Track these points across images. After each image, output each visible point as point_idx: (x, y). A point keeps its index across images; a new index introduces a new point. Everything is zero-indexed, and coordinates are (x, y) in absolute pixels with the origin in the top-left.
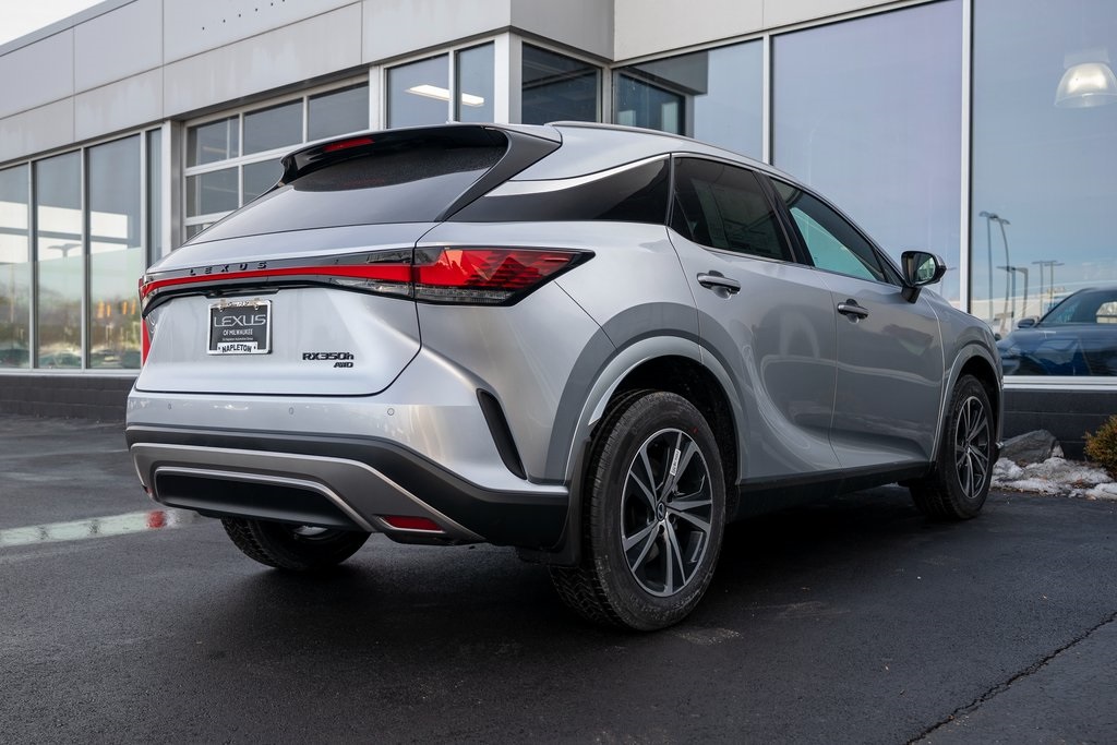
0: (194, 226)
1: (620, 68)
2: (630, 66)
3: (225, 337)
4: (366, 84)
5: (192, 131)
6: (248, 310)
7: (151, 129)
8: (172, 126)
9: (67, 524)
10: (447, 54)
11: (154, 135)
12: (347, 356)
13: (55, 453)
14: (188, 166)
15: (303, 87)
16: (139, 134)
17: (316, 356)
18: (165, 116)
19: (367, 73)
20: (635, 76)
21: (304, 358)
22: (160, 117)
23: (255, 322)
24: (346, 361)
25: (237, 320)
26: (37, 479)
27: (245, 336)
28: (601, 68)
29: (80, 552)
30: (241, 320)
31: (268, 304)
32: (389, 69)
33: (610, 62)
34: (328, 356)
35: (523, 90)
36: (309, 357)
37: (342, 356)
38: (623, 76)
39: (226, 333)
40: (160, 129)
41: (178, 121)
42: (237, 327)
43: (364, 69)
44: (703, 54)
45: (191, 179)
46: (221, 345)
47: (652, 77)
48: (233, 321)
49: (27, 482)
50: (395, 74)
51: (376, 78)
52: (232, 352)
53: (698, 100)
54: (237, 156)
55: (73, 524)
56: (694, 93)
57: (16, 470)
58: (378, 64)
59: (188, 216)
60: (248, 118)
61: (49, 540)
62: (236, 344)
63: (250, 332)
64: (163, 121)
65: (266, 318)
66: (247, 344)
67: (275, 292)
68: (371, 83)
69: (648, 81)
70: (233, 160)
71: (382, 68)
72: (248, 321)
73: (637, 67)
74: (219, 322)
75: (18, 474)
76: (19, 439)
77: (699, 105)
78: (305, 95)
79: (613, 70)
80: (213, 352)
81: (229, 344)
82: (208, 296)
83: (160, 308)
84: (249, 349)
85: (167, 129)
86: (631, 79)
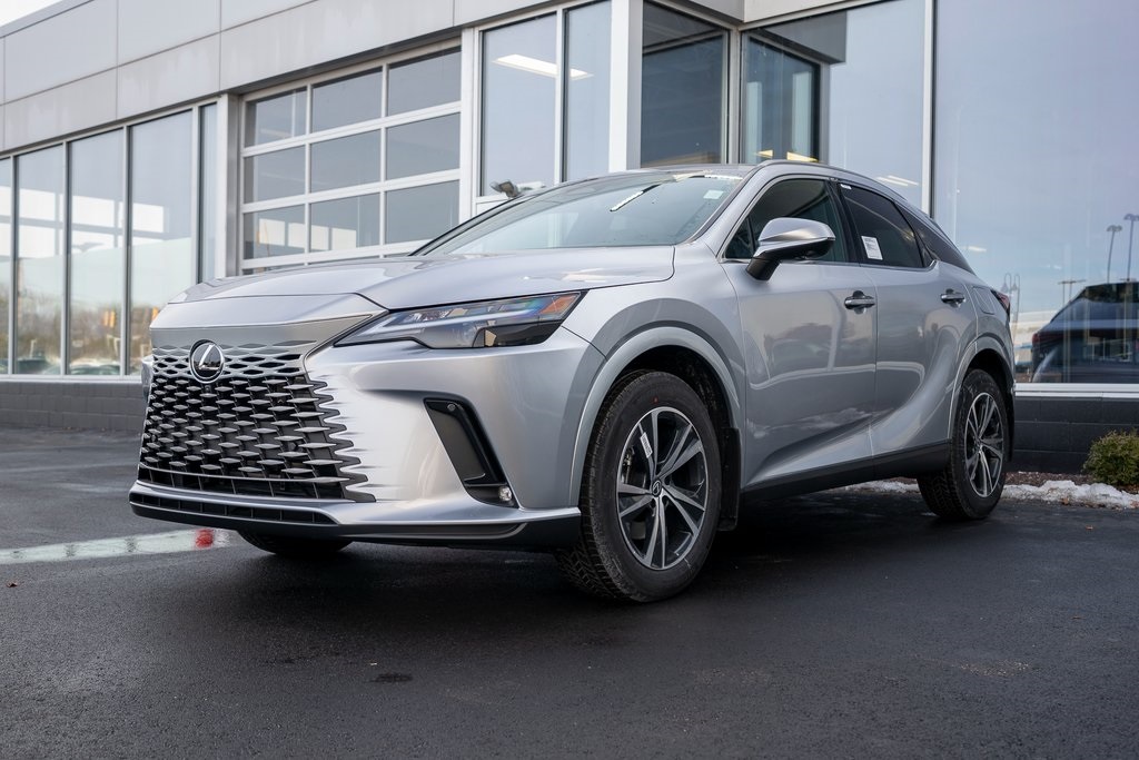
0: (252, 213)
1: (750, 30)
2: (762, 28)
4: (458, 49)
5: (251, 105)
7: (204, 103)
8: (230, 100)
9: (152, 537)
10: (555, 13)
11: (208, 111)
13: (105, 465)
14: (246, 146)
15: (384, 53)
16: (191, 110)
18: (222, 89)
19: (459, 37)
20: (766, 41)
22: (216, 90)
26: (97, 490)
28: (729, 31)
29: (182, 566)
32: (484, 32)
33: (739, 22)
35: (644, 55)
38: (752, 39)
40: (215, 103)
41: (237, 94)
43: (455, 33)
44: (842, 14)
45: (249, 160)
47: (787, 42)
49: (88, 493)
50: (491, 37)
51: (469, 41)
53: (834, 69)
54: (304, 133)
55: (159, 536)
56: (832, 61)
57: (68, 481)
58: (472, 25)
59: (245, 202)
60: (316, 90)
61: (139, 553)
64: (219, 94)
68: (463, 48)
69: (782, 47)
70: (298, 138)
71: (477, 30)
73: (771, 30)
75: (73, 485)
76: (59, 450)
77: (835, 76)
78: (384, 64)
79: (742, 32)
85: (223, 102)
86: (762, 43)
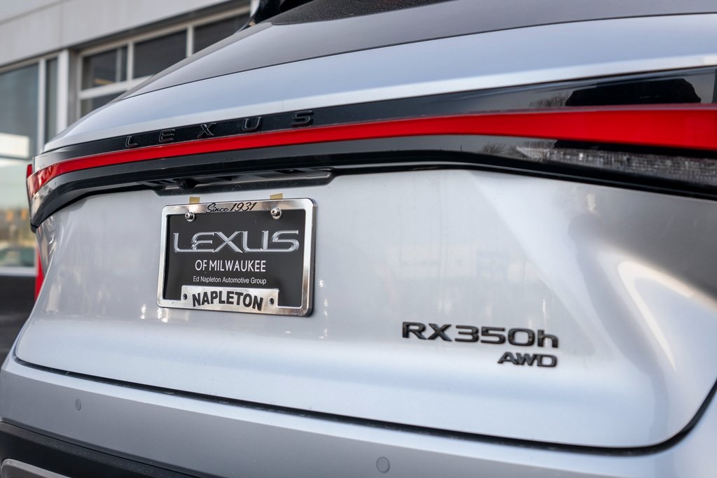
3: (201, 273)
6: (258, 220)
7: (50, 58)
8: (69, 52)
11: (52, 64)
12: (537, 338)
14: (82, 90)
16: (38, 63)
17: (440, 333)
18: (63, 47)
21: (406, 335)
22: (58, 48)
23: (271, 245)
24: (534, 350)
25: (228, 241)
27: (248, 275)
30: (238, 241)
31: (308, 206)
34: (475, 335)
36: (419, 333)
37: (522, 338)
39: (201, 265)
40: (58, 55)
41: (74, 50)
42: (227, 254)
45: (84, 103)
46: (189, 290)
48: (218, 241)
52: (216, 305)
62: (225, 290)
63: (261, 266)
65: (301, 238)
66: (254, 292)
67: (324, 182)
72: (255, 241)
74: (185, 243)
80: (169, 303)
81: (209, 289)
82: (161, 191)
83: (62, 215)
84: (258, 303)
85: (64, 59)
